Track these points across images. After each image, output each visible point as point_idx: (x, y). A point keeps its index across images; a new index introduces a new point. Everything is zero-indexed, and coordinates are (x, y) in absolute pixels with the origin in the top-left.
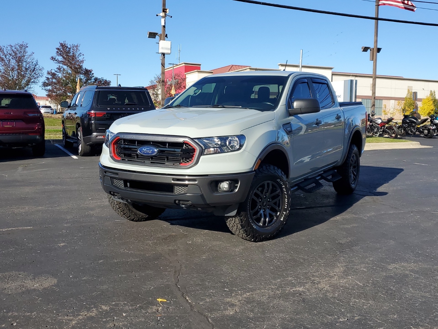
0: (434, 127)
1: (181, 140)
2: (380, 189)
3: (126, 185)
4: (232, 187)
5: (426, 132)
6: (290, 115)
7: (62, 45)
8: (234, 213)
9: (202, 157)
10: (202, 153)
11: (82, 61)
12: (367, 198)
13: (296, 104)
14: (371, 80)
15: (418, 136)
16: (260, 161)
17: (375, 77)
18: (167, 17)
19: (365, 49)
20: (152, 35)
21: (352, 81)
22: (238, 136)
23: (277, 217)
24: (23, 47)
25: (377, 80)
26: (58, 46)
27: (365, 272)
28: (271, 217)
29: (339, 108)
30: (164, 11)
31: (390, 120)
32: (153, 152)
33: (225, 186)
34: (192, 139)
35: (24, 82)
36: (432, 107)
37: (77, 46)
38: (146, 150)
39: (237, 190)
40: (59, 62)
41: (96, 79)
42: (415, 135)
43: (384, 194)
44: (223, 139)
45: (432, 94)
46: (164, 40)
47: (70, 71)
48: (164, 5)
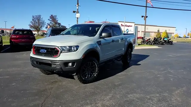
0: (164, 41)
1: (54, 47)
2: (139, 63)
3: (37, 63)
4: (73, 65)
5: (161, 43)
6: (101, 38)
7: (51, 15)
8: (75, 74)
9: (61, 54)
10: (61, 52)
11: (58, 21)
12: (133, 66)
13: (103, 34)
14: (144, 26)
15: (159, 44)
16: (85, 55)
17: (145, 25)
18: (79, 6)
19: (143, 17)
20: (74, 12)
21: (136, 27)
22: (76, 46)
23: (93, 75)
24: (40, 16)
25: (146, 26)
26: (50, 16)
27: (118, 98)
28: (91, 75)
29: (123, 36)
30: (78, 4)
31: (149, 39)
32: (45, 52)
33: (70, 64)
34: (58, 47)
35: (40, 27)
36: (166, 35)
37: (56, 16)
38: (42, 51)
39: (75, 66)
40: (51, 21)
41: (62, 26)
42: (158, 44)
43: (140, 65)
44: (70, 47)
45: (166, 31)
46: (78, 13)
47: (54, 23)
48: (78, 2)
